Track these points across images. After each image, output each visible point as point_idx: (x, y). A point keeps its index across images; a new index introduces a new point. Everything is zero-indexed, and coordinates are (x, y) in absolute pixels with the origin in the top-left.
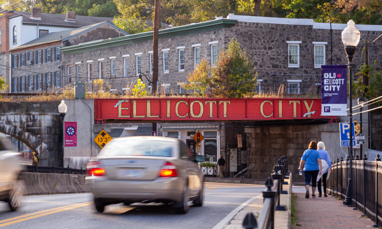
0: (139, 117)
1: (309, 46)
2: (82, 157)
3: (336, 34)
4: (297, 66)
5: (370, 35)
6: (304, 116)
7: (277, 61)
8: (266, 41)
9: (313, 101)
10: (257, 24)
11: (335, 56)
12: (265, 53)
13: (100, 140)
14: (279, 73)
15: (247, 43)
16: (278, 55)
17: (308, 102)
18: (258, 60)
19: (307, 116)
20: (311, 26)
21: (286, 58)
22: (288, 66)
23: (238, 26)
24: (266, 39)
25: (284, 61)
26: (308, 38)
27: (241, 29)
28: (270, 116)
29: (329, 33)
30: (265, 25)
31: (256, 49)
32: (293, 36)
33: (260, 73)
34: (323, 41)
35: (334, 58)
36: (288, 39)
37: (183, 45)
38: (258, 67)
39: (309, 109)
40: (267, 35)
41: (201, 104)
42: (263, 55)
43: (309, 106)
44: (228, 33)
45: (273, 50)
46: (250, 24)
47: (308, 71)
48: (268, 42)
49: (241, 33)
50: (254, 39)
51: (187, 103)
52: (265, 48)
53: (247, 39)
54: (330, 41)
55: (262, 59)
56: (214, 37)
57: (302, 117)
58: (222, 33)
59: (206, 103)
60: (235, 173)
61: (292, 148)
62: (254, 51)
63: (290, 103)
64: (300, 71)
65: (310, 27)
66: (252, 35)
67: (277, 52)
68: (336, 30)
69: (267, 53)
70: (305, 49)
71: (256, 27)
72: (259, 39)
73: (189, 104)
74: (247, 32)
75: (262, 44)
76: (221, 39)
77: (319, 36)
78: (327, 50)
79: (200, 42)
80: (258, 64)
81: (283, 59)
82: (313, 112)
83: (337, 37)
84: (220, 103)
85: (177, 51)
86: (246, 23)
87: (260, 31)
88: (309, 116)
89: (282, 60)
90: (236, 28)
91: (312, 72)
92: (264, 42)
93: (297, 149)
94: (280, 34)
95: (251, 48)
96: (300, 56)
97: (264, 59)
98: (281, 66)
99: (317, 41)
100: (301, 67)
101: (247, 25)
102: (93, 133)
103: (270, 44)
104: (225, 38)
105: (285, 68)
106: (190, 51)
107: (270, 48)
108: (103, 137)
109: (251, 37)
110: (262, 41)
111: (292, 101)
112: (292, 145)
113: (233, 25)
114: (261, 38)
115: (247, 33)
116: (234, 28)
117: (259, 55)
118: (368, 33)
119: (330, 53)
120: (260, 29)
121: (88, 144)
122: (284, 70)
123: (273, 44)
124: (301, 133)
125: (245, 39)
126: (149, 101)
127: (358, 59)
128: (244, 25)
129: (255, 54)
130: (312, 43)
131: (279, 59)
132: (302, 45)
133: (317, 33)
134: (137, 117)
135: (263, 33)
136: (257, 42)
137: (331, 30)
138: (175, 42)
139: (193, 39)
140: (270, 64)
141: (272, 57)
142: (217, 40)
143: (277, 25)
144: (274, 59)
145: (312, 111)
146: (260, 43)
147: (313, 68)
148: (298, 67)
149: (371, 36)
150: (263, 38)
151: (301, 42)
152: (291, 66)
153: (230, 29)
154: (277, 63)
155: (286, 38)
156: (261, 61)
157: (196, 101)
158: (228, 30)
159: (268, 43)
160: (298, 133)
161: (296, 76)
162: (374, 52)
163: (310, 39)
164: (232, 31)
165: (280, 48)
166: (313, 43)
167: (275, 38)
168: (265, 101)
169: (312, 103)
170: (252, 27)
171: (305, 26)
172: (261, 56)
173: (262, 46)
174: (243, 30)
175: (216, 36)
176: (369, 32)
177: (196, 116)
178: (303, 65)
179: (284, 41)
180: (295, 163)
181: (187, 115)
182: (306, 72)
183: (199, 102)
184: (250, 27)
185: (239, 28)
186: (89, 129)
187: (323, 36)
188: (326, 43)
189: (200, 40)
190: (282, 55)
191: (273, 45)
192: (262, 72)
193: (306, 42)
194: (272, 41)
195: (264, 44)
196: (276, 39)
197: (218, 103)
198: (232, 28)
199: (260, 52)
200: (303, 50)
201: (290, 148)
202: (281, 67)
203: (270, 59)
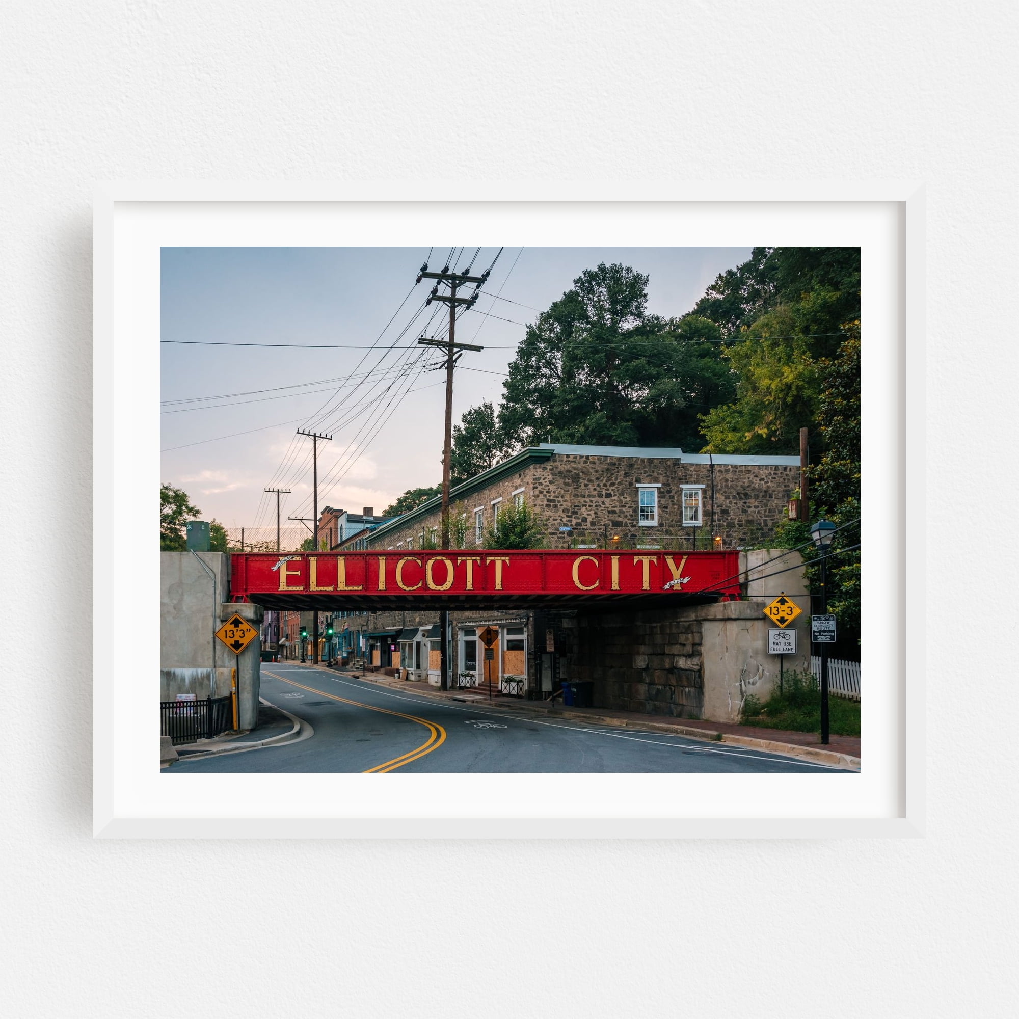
0: (321, 588)
1: (673, 492)
2: (194, 670)
3: (720, 471)
4: (655, 523)
5: (779, 472)
6: (667, 587)
7: (619, 516)
8: (602, 484)
9: (685, 557)
10: (587, 457)
11: (718, 507)
12: (600, 503)
13: (230, 634)
14: (624, 535)
15: (571, 488)
16: (622, 506)
17: (673, 559)
18: (588, 515)
19: (672, 587)
20: (679, 459)
21: (635, 511)
22: (638, 523)
23: (556, 461)
24: (602, 481)
25: (631, 516)
26: (672, 478)
27: (560, 466)
28: (592, 587)
29: (709, 471)
30: (599, 458)
31: (584, 497)
32: (647, 476)
33: (593, 535)
34: (699, 484)
35: (716, 510)
36: (638, 481)
37: (480, 506)
38: (589, 525)
39: (676, 572)
40: (603, 474)
41: (449, 564)
42: (596, 506)
43: (678, 568)
44: (539, 472)
45: (613, 498)
46: (575, 457)
47: (673, 532)
48: (605, 485)
49: (560, 472)
50: (581, 480)
51: (419, 562)
52: (600, 496)
53: (570, 481)
54: (710, 482)
55: (596, 513)
56: (518, 482)
57: (662, 588)
58: (531, 473)
59: (459, 562)
60: (550, 693)
61: (644, 654)
62: (582, 500)
63: (635, 561)
64: (658, 531)
65: (677, 462)
66: (578, 475)
67: (621, 501)
68: (720, 465)
69: (603, 503)
70: (667, 496)
71: (585, 462)
72: (590, 481)
73: (425, 563)
74: (571, 470)
75: (595, 489)
76: (528, 483)
77: (692, 475)
78: (704, 498)
79: (501, 496)
80: (589, 520)
81: (631, 513)
82: (686, 580)
83: (722, 477)
84: (488, 562)
85: (473, 514)
86: (568, 456)
87: (592, 468)
88: (678, 588)
89: (628, 514)
90: (552, 464)
91: (679, 533)
92: (599, 486)
93: (651, 654)
94: (625, 474)
95: (576, 496)
96: (659, 507)
97: (599, 513)
98: (626, 523)
99: (687, 483)
100: (661, 525)
101: (570, 459)
102: (218, 621)
103: (608, 489)
104: (534, 479)
105: (633, 526)
106: (490, 511)
107: (608, 496)
108: (235, 630)
109: (576, 478)
110: (596, 484)
111: (641, 558)
112: (643, 648)
113: (547, 459)
114: (594, 479)
115: (570, 472)
116: (549, 465)
117: (590, 506)
118: (775, 470)
119: (710, 502)
120: (591, 466)
121: (209, 643)
122: (632, 529)
123: (614, 488)
124: (659, 624)
125: (567, 481)
126: (342, 558)
127: (758, 512)
128: (565, 459)
129: (584, 506)
130: (678, 487)
131: (624, 512)
132: (662, 490)
133: (689, 470)
134: (317, 589)
135: (597, 471)
136: (586, 485)
137: (712, 466)
138: (472, 502)
139: (493, 493)
140: (609, 520)
141: (611, 509)
142: (523, 486)
143: (621, 459)
144: (614, 512)
145: (682, 576)
146: (591, 487)
147: (681, 526)
148: (656, 525)
149: (781, 473)
150: (597, 479)
151: (660, 485)
152: (643, 523)
153: (542, 466)
154: (620, 519)
155: (634, 479)
156: (593, 516)
157: (439, 558)
158: (539, 467)
159: (605, 488)
160: (655, 625)
161: (652, 539)
162: (785, 499)
163: (676, 481)
164: (545, 469)
165: (625, 496)
166: (681, 486)
167: (616, 479)
168: (582, 558)
169: (683, 562)
170: (579, 463)
171: (666, 460)
172: (594, 508)
173: (596, 493)
174: (563, 467)
175: (522, 480)
176: (777, 467)
177: (439, 588)
178: (664, 522)
179: (631, 484)
180: (647, 681)
181: (420, 585)
182: (668, 532)
183: (444, 558)
184: (575, 462)
185: (556, 464)
186: (210, 613)
187: (698, 475)
188: (704, 486)
189: (501, 491)
190: (628, 506)
191: (612, 490)
192: (596, 534)
193: (669, 485)
194: (613, 484)
195: (598, 489)
196: (619, 481)
197: (483, 561)
198: (546, 463)
199: (591, 501)
200: (664, 497)
201: (638, 653)
202: (626, 525)
203: (609, 512)
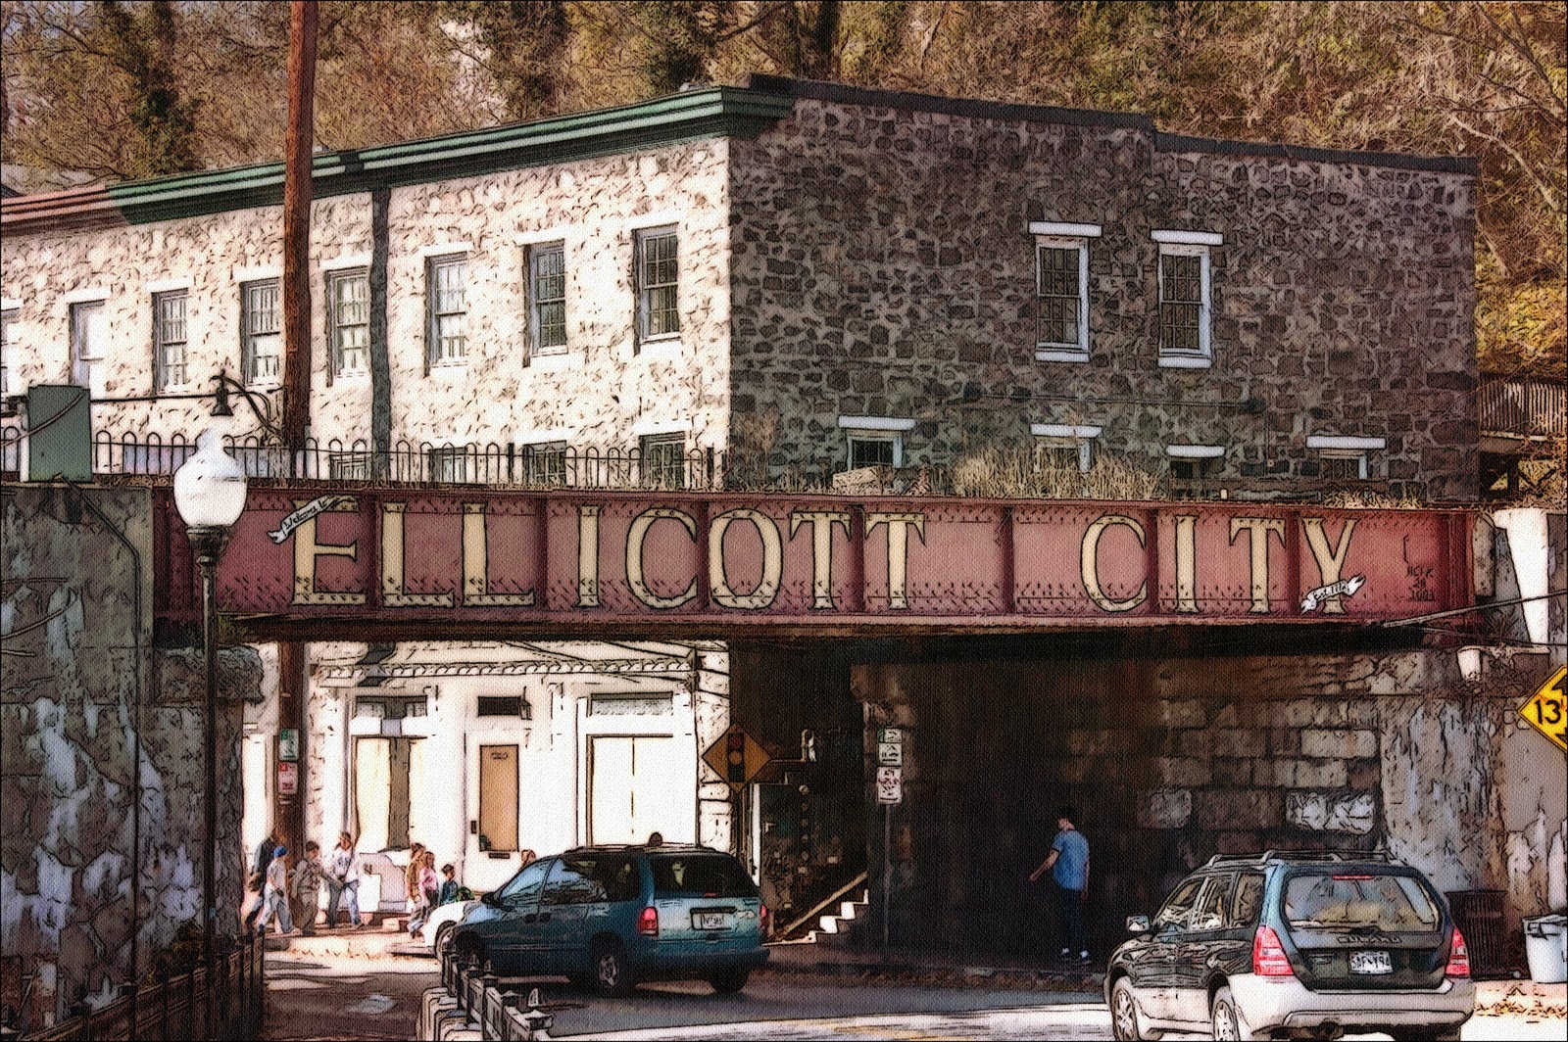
0: (417, 601)
1: (1133, 254)
6: (1309, 605)
7: (981, 325)
8: (931, 219)
10: (890, 126)
11: (1256, 307)
12: (927, 282)
14: (994, 389)
15: (840, 227)
16: (989, 295)
17: (1323, 528)
18: (889, 318)
19: (1320, 605)
21: (1026, 312)
22: (1034, 351)
24: (932, 207)
25: (1016, 326)
26: (1131, 209)
27: (807, 153)
28: (1130, 605)
29: (1229, 190)
30: (924, 130)
31: (879, 258)
32: (1062, 202)
33: (904, 386)
34: (1205, 230)
36: (1037, 213)
38: (892, 353)
39: (1330, 565)
40: (934, 186)
41: (768, 528)
42: (914, 290)
45: (965, 266)
47: (1133, 382)
48: (940, 222)
49: (809, 173)
50: (871, 202)
52: (926, 256)
53: (839, 204)
54: (1235, 227)
55: (912, 314)
57: (1296, 609)
59: (795, 525)
62: (874, 268)
63: (1234, 532)
64: (1090, 378)
65: (1142, 155)
66: (862, 183)
67: (983, 278)
69: (935, 281)
70: (1118, 269)
71: (883, 142)
72: (898, 206)
74: (839, 164)
75: (911, 235)
77: (1182, 202)
78: (1217, 276)
79: (564, 219)
80: (894, 335)
81: (1015, 317)
82: (1353, 585)
83: (1266, 212)
84: (869, 527)
86: (834, 118)
87: (904, 162)
88: (1334, 608)
89: (1007, 320)
90: (783, 142)
91: (1150, 389)
92: (921, 224)
94: (998, 186)
95: (856, 254)
96: (1093, 301)
97: (922, 314)
98: (1000, 351)
99: (1172, 226)
100: (1099, 359)
101: (837, 128)
103: (949, 238)
104: (730, 192)
105: (1020, 361)
107: (950, 257)
109: (857, 194)
110: (915, 216)
111: (1247, 521)
113: (770, 125)
114: (909, 200)
115: (838, 171)
116: (773, 144)
117: (896, 290)
118: (1411, 196)
120: (900, 155)
122: (1018, 371)
123: (965, 232)
125: (829, 202)
126: (475, 508)
128: (824, 126)
129: (878, 288)
130: (1146, 237)
131: (993, 315)
132: (1101, 246)
133: (1175, 183)
134: (406, 601)
135: (916, 175)
136: (884, 219)
139: (525, 203)
140: (951, 338)
141: (956, 301)
142: (680, 204)
143: (987, 138)
144: (967, 312)
146: (899, 226)
147: (1155, 364)
148: (1084, 358)
150: (918, 200)
151: (1094, 230)
152: (1051, 351)
153: (755, 145)
154: (984, 337)
155: (1025, 209)
156: (905, 323)
158: (746, 152)
159: (941, 232)
163: (1141, 218)
164: (762, 155)
165: (998, 260)
166: (1156, 234)
167: (973, 204)
168: (1104, 519)
169: (1348, 534)
171: (1114, 149)
172: (908, 296)
173: (913, 245)
174: (816, 155)
175: (675, 185)
177: (743, 601)
178: (1107, 352)
179: (1015, 223)
181: (692, 591)
182: (1120, 386)
183: (757, 516)
184: (852, 139)
187: (1202, 203)
188: (1216, 239)
189: (567, 205)
190: (1006, 293)
191: (962, 240)
192: (913, 382)
193: (1121, 231)
194: (961, 221)
195: (921, 235)
196: (979, 209)
197: (859, 523)
198: (764, 139)
199: (900, 275)
200: (1108, 270)
202: (1001, 357)
203: (951, 311)
